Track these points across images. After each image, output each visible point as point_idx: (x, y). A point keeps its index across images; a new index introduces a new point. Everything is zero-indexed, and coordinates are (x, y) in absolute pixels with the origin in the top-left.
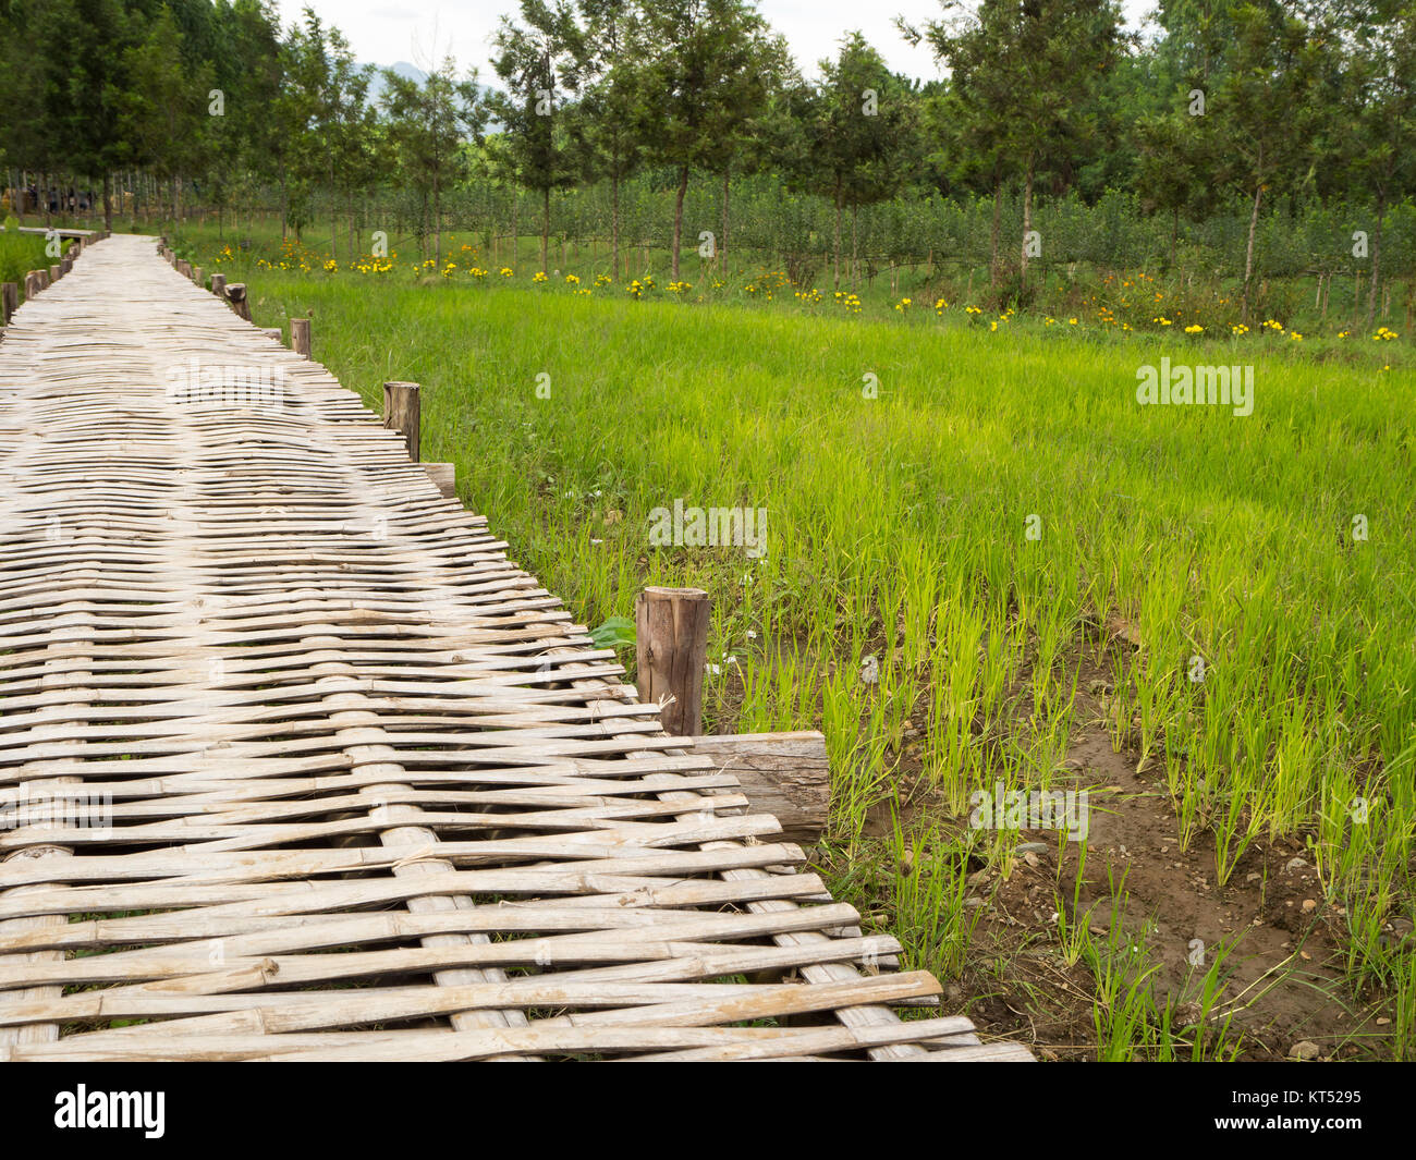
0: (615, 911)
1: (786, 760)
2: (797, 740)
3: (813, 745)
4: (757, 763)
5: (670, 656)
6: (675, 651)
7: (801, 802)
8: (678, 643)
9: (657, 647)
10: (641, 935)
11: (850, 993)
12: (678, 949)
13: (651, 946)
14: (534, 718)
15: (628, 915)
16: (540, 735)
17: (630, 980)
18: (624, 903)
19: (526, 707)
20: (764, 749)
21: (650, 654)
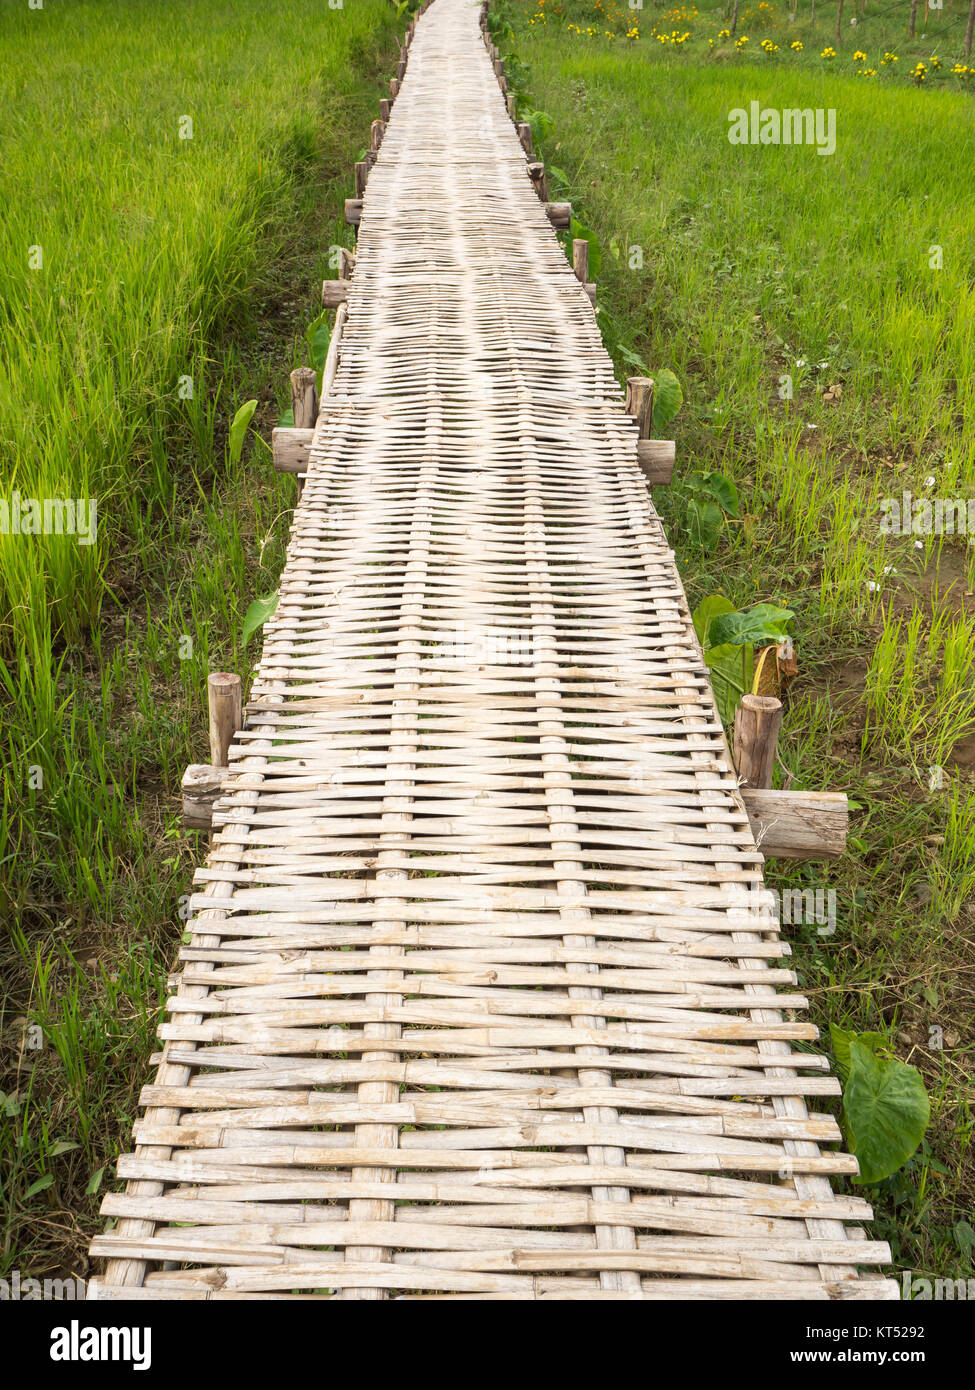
0: (665, 957)
1: (819, 813)
2: (829, 801)
3: (840, 805)
4: (801, 813)
5: (753, 744)
6: (756, 740)
7: (827, 838)
8: (759, 736)
9: (745, 737)
10: (672, 976)
11: (766, 1032)
12: (691, 987)
13: (677, 985)
14: (662, 785)
15: (671, 960)
16: (661, 803)
17: (660, 1006)
18: (672, 951)
19: (656, 775)
20: (807, 804)
21: (741, 741)
